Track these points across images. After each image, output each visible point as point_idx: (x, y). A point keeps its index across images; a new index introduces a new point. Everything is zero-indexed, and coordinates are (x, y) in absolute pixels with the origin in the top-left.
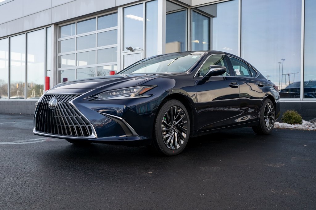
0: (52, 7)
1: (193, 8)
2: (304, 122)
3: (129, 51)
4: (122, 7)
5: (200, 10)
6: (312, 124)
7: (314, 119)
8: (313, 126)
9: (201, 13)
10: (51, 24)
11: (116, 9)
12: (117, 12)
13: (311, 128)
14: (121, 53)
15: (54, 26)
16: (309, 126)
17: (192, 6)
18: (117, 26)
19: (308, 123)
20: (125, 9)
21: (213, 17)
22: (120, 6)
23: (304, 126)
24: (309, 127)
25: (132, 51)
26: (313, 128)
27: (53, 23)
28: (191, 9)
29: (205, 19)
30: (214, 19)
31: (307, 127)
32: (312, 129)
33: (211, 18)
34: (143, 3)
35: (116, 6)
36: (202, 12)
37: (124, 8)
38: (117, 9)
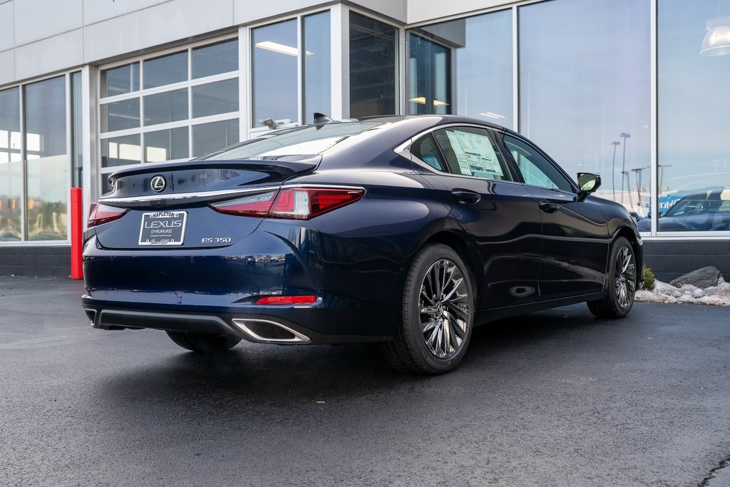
0: (85, 25)
1: (411, 29)
2: (659, 285)
3: (267, 128)
4: (248, 28)
5: (426, 33)
6: (675, 288)
7: (679, 279)
8: (678, 293)
9: (430, 39)
10: (83, 66)
11: (235, 30)
12: (237, 39)
13: (672, 299)
14: (248, 133)
15: (90, 69)
16: (667, 294)
17: (408, 23)
18: (238, 69)
19: (668, 286)
20: (256, 31)
21: (458, 46)
22: (245, 25)
23: (657, 295)
24: (668, 296)
25: (274, 129)
26: (676, 297)
27: (85, 62)
28: (406, 30)
29: (439, 52)
30: (459, 51)
31: (664, 296)
32: (675, 300)
33: (453, 50)
34: (296, 18)
35: (235, 24)
36: (432, 36)
37: (252, 29)
38: (237, 31)
